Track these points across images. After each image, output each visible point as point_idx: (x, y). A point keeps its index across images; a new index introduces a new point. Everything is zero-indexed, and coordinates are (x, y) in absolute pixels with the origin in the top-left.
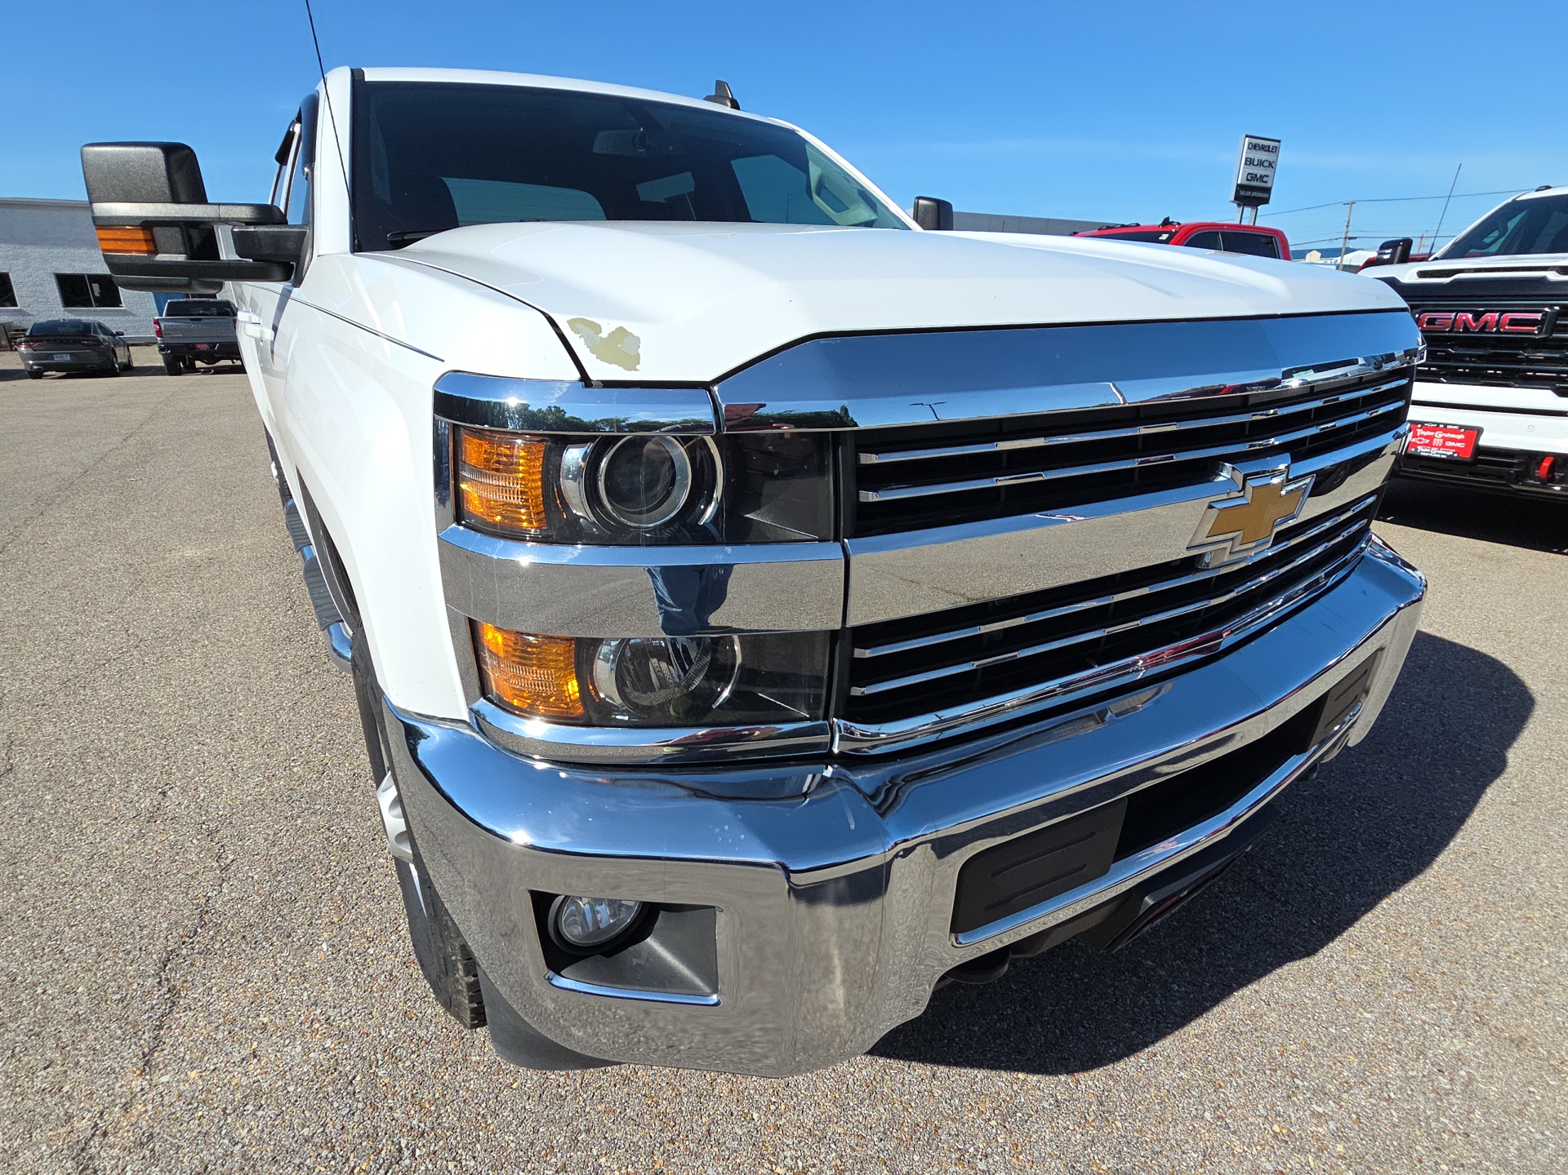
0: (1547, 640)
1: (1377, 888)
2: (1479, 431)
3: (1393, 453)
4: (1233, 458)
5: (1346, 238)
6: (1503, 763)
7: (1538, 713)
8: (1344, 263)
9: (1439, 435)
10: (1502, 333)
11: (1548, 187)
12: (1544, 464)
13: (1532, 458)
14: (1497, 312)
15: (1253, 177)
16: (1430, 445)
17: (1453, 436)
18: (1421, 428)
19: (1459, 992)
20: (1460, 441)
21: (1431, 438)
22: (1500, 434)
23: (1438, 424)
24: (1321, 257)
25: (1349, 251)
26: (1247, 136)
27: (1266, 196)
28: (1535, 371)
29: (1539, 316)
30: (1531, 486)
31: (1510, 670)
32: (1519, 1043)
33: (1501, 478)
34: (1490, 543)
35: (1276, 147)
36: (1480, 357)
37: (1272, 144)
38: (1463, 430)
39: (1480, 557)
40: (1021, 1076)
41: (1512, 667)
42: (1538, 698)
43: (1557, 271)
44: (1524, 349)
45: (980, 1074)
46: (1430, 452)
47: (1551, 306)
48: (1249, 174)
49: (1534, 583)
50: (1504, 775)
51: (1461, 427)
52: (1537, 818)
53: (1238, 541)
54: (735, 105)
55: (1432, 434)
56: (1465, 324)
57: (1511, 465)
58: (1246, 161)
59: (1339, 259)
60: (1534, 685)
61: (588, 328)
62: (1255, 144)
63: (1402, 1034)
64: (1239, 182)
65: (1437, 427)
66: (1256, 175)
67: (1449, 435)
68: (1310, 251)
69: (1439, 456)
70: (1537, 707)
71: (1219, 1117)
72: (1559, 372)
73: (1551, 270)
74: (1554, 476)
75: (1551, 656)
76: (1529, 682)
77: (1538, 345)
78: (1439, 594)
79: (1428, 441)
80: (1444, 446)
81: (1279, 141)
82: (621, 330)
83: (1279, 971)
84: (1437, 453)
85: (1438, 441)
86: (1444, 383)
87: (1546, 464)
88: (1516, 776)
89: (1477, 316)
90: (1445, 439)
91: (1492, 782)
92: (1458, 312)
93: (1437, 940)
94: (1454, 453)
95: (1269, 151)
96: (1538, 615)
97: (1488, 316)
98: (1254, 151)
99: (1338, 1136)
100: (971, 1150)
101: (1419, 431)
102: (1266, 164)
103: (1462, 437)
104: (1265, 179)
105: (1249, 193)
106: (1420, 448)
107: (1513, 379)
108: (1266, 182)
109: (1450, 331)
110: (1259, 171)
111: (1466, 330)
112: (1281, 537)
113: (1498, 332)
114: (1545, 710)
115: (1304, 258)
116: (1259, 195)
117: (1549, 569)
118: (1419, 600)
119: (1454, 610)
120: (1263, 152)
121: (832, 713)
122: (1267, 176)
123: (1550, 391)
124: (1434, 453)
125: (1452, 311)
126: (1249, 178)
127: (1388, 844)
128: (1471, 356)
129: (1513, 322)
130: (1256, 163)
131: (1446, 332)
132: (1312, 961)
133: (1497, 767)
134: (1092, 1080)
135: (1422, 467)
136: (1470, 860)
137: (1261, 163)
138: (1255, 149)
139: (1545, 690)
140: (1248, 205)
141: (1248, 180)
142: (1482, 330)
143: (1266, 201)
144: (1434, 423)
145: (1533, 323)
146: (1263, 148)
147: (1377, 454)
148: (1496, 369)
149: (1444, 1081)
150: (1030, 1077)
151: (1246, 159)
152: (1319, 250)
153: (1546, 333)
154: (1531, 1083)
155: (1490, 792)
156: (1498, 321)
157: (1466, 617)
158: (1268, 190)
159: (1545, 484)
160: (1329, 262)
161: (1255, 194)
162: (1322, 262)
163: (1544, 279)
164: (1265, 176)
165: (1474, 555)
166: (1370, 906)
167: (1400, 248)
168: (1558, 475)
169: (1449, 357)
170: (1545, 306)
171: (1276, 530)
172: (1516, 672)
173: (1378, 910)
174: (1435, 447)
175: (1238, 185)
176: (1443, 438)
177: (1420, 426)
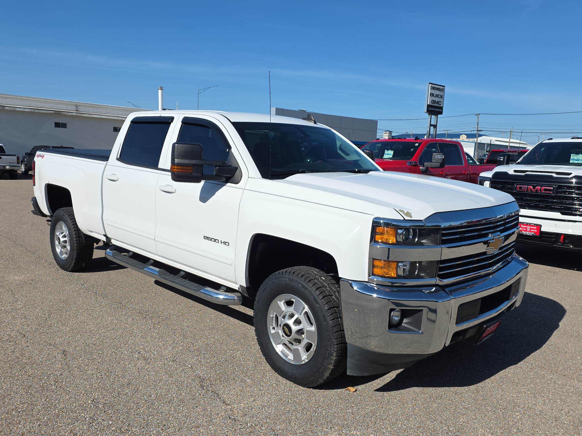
0: (569, 296)
1: (529, 352)
2: (540, 226)
3: (517, 233)
4: (491, 233)
5: (477, 130)
6: (558, 326)
7: (567, 314)
8: (478, 142)
9: (528, 227)
10: (542, 193)
11: (551, 139)
12: (561, 237)
13: (558, 235)
14: (540, 186)
15: (433, 102)
16: (526, 231)
17: (533, 228)
18: (522, 225)
19: (551, 369)
20: (535, 229)
21: (526, 228)
22: (548, 227)
23: (528, 223)
24: (467, 138)
25: (480, 136)
26: (430, 83)
27: (440, 110)
28: (554, 206)
29: (552, 188)
30: (559, 245)
31: (559, 304)
32: (565, 375)
33: (549, 242)
34: (551, 267)
35: (443, 89)
36: (537, 201)
37: (441, 87)
38: (535, 226)
39: (548, 271)
40: (456, 388)
41: (560, 303)
42: (567, 311)
43: (556, 174)
44: (550, 199)
45: (447, 388)
46: (526, 233)
47: (555, 185)
48: (432, 100)
49: (565, 279)
50: (559, 328)
51: (535, 224)
52: (567, 337)
53: (493, 249)
54: (315, 123)
55: (526, 227)
56: (531, 189)
57: (552, 238)
58: (430, 94)
59: (475, 139)
60: (566, 307)
61: (403, 212)
62: (434, 87)
63: (539, 376)
64: (428, 104)
65: (527, 224)
66: (435, 101)
67: (531, 227)
68: (462, 134)
69: (529, 235)
70: (567, 313)
71: (503, 390)
72: (561, 207)
73: (554, 173)
74: (565, 242)
75: (571, 300)
76: (564, 306)
77: (554, 198)
78: (536, 283)
79: (525, 229)
80: (530, 231)
81: (444, 86)
82: (407, 212)
83: (509, 367)
84: (529, 234)
85: (528, 230)
86: (527, 209)
87: (562, 237)
88: (562, 328)
89: (534, 187)
90: (531, 229)
91: (556, 330)
92: (528, 185)
93: (545, 361)
94: (534, 234)
95: (440, 90)
96: (567, 288)
97: (537, 187)
98: (433, 90)
99: (528, 390)
100: (451, 399)
101: (522, 226)
102: (440, 96)
103: (535, 228)
104: (440, 103)
105: (433, 109)
106: (523, 232)
107: (548, 208)
108: (440, 104)
109: (527, 192)
110: (437, 99)
111: (531, 191)
112: (500, 249)
113: (541, 193)
114: (569, 313)
115: (459, 137)
116: (438, 110)
117: (570, 275)
118: (527, 267)
119: (541, 288)
120: (438, 91)
121: (436, 276)
122: (441, 102)
123: (559, 213)
124: (528, 233)
125: (526, 185)
126: (432, 102)
127: (531, 344)
128: (534, 200)
129: (545, 190)
130: (435, 96)
131: (525, 192)
132: (517, 365)
133: (557, 326)
134: (473, 387)
135: (525, 239)
136: (551, 346)
137: (437, 96)
138: (434, 89)
139: (569, 308)
140: (433, 115)
141: (432, 103)
142: (536, 191)
143: (441, 113)
144: (526, 223)
145: (550, 190)
146: (437, 89)
147: (513, 233)
148: (543, 205)
149: (549, 382)
150: (458, 388)
151: (431, 93)
152: (465, 134)
153: (555, 194)
154: (568, 381)
155: (555, 332)
156: (541, 189)
157: (545, 289)
158: (442, 108)
159: (563, 244)
160: (471, 141)
161: (436, 110)
162: (467, 140)
163: (552, 176)
164: (439, 101)
165: (546, 271)
166: (528, 355)
167: (506, 157)
168: (566, 241)
169: (527, 200)
170: (553, 185)
171: (499, 247)
172: (561, 304)
173: (530, 356)
174: (528, 231)
175: (428, 105)
176: (530, 228)
177: (522, 224)
